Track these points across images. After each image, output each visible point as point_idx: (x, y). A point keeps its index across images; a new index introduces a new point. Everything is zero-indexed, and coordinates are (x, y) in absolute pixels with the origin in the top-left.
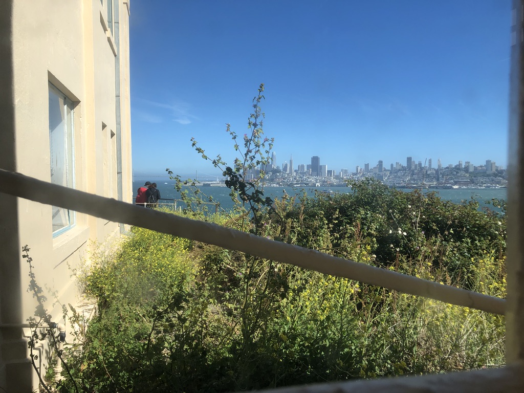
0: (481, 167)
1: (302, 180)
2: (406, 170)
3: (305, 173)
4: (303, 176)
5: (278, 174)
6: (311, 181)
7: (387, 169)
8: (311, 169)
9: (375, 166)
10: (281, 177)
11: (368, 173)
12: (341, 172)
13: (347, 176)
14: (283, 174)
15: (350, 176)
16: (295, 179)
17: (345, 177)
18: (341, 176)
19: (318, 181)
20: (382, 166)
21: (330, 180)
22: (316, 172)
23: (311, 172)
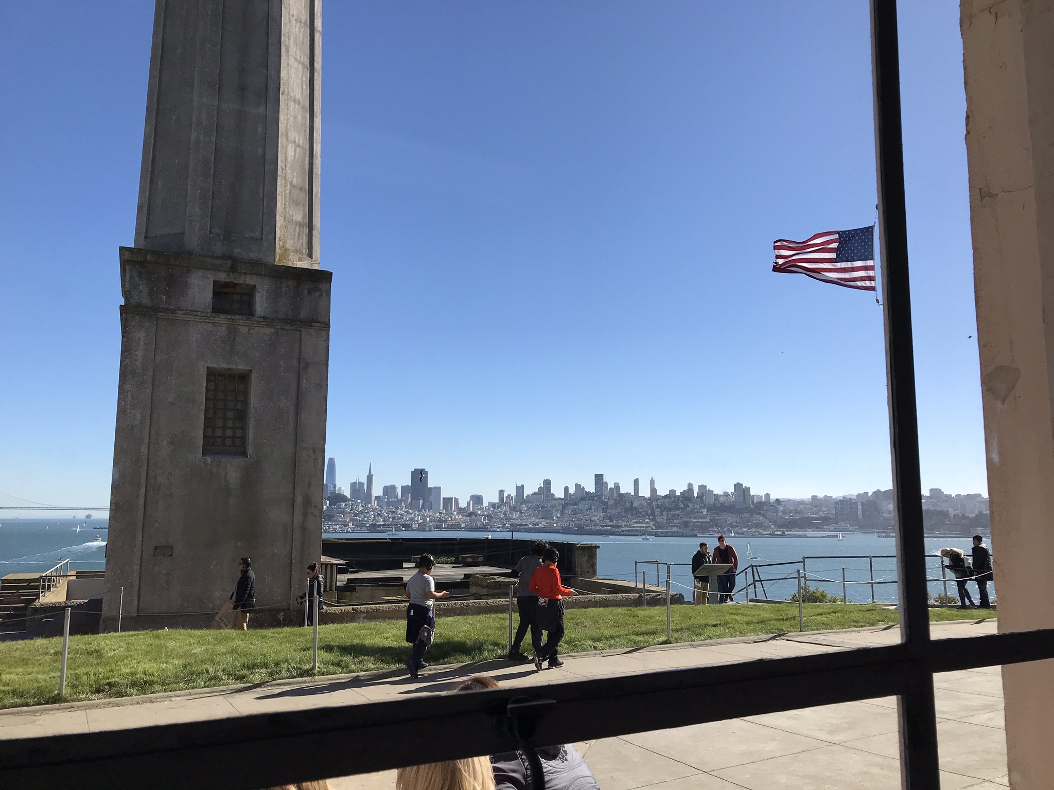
0: (726, 494)
1: (394, 518)
3: (401, 500)
4: (397, 508)
5: (343, 505)
6: (412, 519)
8: (410, 495)
9: (537, 491)
10: (349, 510)
11: (522, 504)
12: (471, 502)
13: (482, 509)
14: (352, 504)
15: (489, 509)
16: (379, 515)
17: (479, 512)
18: (471, 509)
19: (428, 519)
20: (550, 490)
21: (451, 517)
22: (421, 502)
23: (409, 501)
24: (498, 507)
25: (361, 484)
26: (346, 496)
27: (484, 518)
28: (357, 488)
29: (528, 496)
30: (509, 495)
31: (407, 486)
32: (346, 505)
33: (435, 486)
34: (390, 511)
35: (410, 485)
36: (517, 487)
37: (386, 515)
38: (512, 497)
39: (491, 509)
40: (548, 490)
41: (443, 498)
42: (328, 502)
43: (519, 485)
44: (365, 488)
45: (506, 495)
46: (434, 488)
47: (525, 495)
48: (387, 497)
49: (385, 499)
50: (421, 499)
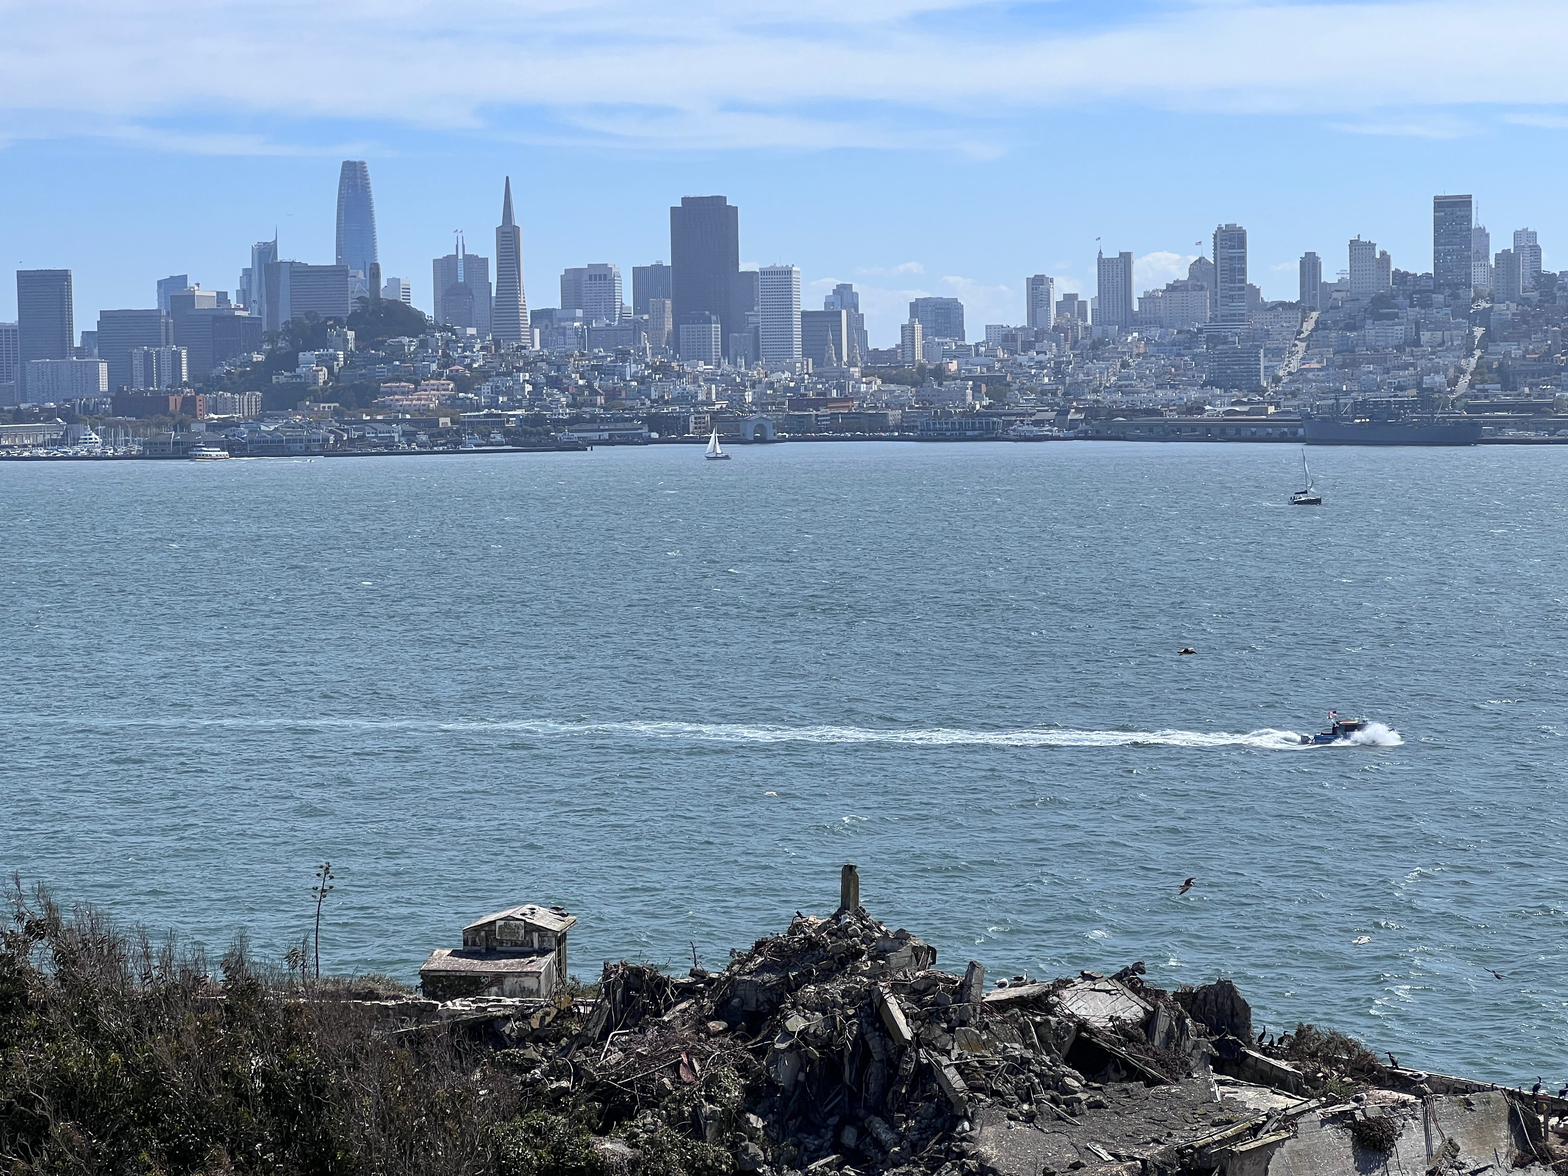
1: (612, 395)
2: (1426, 304)
3: (636, 327)
4: (623, 356)
5: (410, 344)
6: (684, 398)
7: (1269, 296)
8: (668, 302)
9: (1184, 276)
10: (434, 367)
11: (1125, 328)
12: (918, 327)
13: (962, 352)
14: (447, 343)
15: (991, 353)
16: (554, 383)
17: (953, 366)
18: (919, 356)
19: (749, 397)
20: (1243, 271)
21: (841, 388)
22: (716, 328)
23: (669, 325)
24: (1028, 346)
25: (477, 264)
26: (421, 314)
27: (976, 389)
28: (461, 280)
29: (1149, 298)
30: (1070, 298)
31: (658, 267)
32: (423, 345)
33: (767, 265)
34: (594, 368)
35: (668, 262)
36: (1102, 263)
37: (581, 382)
38: (1084, 303)
39: (1000, 354)
40: (1233, 270)
41: (804, 314)
42: (351, 335)
43: (1111, 253)
44: (493, 278)
45: (1057, 296)
46: (764, 272)
47: (1137, 294)
48: (579, 313)
49: (574, 320)
50: (714, 318)
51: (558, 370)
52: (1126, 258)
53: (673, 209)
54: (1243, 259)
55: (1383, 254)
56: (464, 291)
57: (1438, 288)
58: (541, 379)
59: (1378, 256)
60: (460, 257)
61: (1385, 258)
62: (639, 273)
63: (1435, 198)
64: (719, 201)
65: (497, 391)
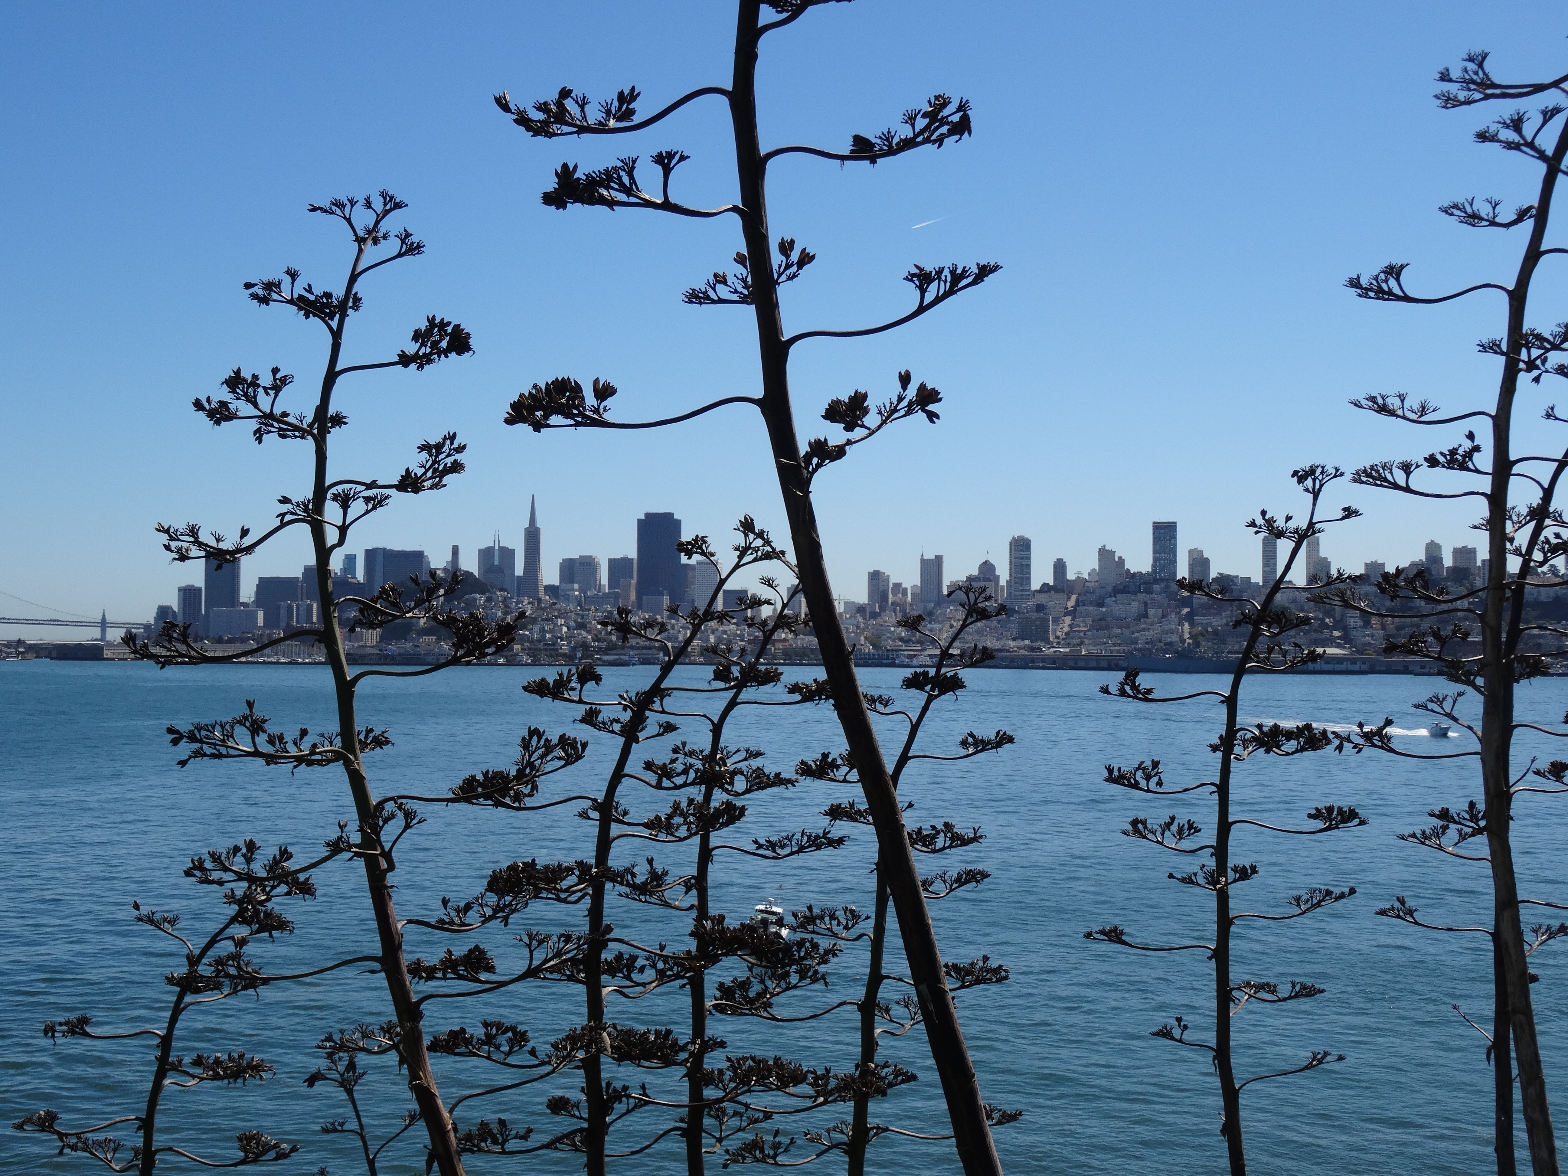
2: (1149, 592)
7: (1038, 582)
8: (632, 582)
11: (939, 605)
22: (667, 599)
23: (633, 597)
24: (874, 615)
25: (508, 554)
28: (496, 563)
29: (953, 586)
30: (900, 585)
31: (627, 559)
35: (634, 556)
36: (925, 563)
38: (910, 589)
39: (859, 619)
40: (1022, 565)
43: (930, 556)
44: (521, 563)
45: (890, 584)
47: (946, 581)
48: (576, 586)
49: (573, 590)
50: (665, 592)
51: (582, 618)
52: (939, 559)
53: (639, 520)
54: (1029, 558)
55: (1120, 558)
56: (500, 570)
57: (1156, 581)
58: (572, 624)
59: (1117, 559)
60: (497, 548)
61: (1121, 560)
62: (612, 563)
63: (1154, 523)
64: (669, 516)
65: (543, 631)
